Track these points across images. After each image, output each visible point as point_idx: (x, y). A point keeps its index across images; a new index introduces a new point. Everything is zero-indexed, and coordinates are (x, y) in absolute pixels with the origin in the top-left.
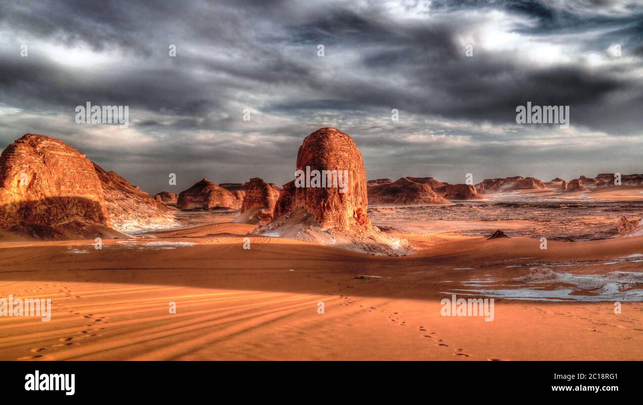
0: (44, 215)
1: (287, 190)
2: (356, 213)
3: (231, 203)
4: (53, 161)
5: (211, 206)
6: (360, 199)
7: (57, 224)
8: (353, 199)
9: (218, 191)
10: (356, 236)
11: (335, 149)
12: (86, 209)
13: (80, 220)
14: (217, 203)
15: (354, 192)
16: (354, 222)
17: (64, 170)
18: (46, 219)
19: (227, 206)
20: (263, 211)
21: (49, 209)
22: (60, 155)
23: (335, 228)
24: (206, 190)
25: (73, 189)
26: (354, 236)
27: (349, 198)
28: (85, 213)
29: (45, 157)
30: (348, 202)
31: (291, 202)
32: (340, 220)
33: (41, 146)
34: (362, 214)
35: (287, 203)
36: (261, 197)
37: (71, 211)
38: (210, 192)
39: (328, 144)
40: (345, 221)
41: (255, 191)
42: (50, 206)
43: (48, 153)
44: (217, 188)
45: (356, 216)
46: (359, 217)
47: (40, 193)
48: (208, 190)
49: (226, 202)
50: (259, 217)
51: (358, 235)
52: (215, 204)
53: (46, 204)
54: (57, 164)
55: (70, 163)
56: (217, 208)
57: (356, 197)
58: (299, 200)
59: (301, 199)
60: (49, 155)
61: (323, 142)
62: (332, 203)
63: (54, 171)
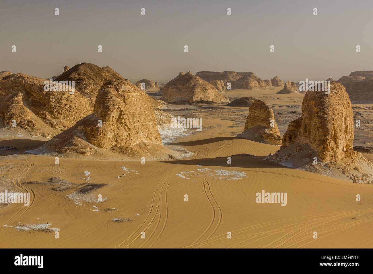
0: (127, 139)
1: (294, 126)
2: (345, 147)
3: (214, 96)
4: (130, 100)
5: (195, 99)
6: (349, 136)
7: (133, 144)
8: (343, 137)
9: (202, 85)
10: (345, 168)
11: (332, 104)
12: (148, 133)
13: (145, 141)
14: (200, 96)
15: (344, 132)
16: (344, 155)
17: (135, 106)
18: (128, 142)
19: (211, 100)
20: (267, 131)
21: (129, 134)
22: (132, 96)
23: (331, 162)
24: (191, 84)
25: (140, 120)
26: (344, 168)
27: (341, 138)
28: (147, 136)
29: (125, 98)
30: (340, 141)
31: (296, 136)
32: (334, 157)
33: (122, 89)
34: (350, 149)
35: (293, 136)
36: (264, 118)
37: (140, 135)
38: (194, 85)
39: (327, 101)
40: (338, 157)
41: (259, 112)
42: (129, 133)
43: (126, 95)
44: (201, 81)
45: (345, 149)
46: (347, 151)
47: (124, 124)
48: (193, 84)
49: (209, 96)
50: (264, 136)
51: (347, 167)
52: (199, 98)
53: (127, 131)
54: (132, 103)
55: (138, 100)
56: (201, 102)
57: (345, 136)
58: (304, 138)
59: (306, 137)
60: (127, 96)
61: (325, 99)
62: (329, 145)
63: (130, 107)
